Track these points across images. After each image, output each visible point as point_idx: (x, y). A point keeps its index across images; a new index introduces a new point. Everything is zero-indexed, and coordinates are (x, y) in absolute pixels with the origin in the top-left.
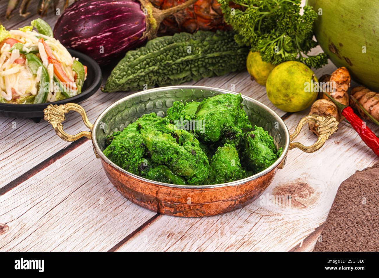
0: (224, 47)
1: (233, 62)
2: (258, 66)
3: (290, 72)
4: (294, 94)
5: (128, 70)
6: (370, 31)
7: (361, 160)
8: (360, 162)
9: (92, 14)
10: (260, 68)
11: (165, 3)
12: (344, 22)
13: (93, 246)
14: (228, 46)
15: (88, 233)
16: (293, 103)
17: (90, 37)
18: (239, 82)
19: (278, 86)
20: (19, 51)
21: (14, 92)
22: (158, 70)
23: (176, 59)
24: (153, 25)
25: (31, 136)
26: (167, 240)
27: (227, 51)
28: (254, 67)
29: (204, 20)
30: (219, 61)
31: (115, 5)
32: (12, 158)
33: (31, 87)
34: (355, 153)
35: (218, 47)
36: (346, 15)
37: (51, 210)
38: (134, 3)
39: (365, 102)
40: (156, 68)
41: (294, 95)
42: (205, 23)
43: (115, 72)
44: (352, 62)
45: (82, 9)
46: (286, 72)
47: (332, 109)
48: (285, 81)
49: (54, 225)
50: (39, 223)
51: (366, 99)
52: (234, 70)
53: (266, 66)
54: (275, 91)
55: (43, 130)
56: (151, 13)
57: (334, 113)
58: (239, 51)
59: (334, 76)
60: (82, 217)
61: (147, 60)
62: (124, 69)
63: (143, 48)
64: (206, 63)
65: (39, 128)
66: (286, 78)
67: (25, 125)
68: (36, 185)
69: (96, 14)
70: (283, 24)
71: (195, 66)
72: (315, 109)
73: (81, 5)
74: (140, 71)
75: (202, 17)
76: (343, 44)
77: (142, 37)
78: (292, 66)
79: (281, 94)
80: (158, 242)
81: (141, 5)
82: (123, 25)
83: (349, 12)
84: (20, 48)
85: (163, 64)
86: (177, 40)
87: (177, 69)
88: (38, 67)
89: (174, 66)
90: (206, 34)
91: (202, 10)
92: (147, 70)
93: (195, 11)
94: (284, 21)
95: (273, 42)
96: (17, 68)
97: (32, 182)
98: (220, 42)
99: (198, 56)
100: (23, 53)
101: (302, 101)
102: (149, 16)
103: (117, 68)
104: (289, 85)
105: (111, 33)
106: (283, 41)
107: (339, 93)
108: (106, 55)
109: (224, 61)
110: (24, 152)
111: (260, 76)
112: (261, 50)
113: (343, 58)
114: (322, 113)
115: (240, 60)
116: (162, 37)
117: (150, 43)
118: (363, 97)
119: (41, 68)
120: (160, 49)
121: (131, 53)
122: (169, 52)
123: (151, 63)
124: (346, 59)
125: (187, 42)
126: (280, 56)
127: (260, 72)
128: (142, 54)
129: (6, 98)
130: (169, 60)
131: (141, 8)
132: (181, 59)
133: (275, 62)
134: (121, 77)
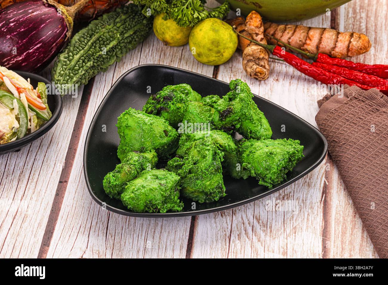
0: (134, 23)
2: (172, 32)
3: (214, 30)
4: (225, 48)
5: (69, 73)
7: (307, 89)
8: (308, 92)
9: (17, 31)
10: (174, 33)
13: (172, 248)
14: (135, 21)
15: (157, 239)
16: (225, 56)
17: (23, 54)
19: (209, 46)
22: (93, 64)
24: (72, 23)
25: (24, 166)
26: (224, 219)
28: (168, 33)
31: (33, 15)
32: (29, 193)
33: (12, 122)
35: (129, 25)
37: (107, 229)
38: (49, 9)
39: (281, 37)
40: (92, 63)
41: (225, 50)
42: (103, 5)
43: (57, 79)
44: (262, 5)
45: (4, 29)
46: (211, 32)
47: (263, 52)
48: (214, 40)
49: (123, 243)
50: (108, 245)
51: (281, 34)
52: (142, 40)
53: (179, 30)
54: (207, 51)
55: (30, 156)
56: (66, 13)
57: (265, 55)
58: (145, 22)
59: (250, 22)
60: (139, 226)
61: (81, 58)
62: (66, 74)
63: (71, 48)
64: (126, 43)
66: (215, 37)
68: (73, 211)
69: (21, 29)
71: (119, 50)
72: (249, 57)
74: (80, 71)
77: (67, 38)
78: (213, 24)
79: (213, 52)
80: (218, 224)
81: (56, 9)
82: (50, 33)
85: (95, 57)
86: (95, 30)
87: (107, 58)
88: (12, 101)
89: (104, 56)
90: (112, 16)
92: (85, 68)
95: (185, 6)
98: (128, 19)
99: (118, 39)
102: (67, 17)
103: (58, 74)
104: (218, 42)
105: (41, 44)
106: (193, 3)
107: (261, 36)
108: (39, 65)
109: (137, 36)
110: (34, 184)
111: (175, 40)
112: (179, 17)
113: (251, 3)
114: (256, 58)
115: (147, 30)
116: (80, 32)
117: (73, 41)
118: (276, 32)
119: (15, 100)
120: (86, 44)
121: (63, 56)
122: (96, 44)
123: (86, 60)
124: (254, 3)
125: (103, 30)
126: (198, 18)
127: (174, 36)
128: (75, 54)
130: (99, 51)
131: (57, 11)
132: (108, 47)
133: (192, 24)
134: (65, 82)
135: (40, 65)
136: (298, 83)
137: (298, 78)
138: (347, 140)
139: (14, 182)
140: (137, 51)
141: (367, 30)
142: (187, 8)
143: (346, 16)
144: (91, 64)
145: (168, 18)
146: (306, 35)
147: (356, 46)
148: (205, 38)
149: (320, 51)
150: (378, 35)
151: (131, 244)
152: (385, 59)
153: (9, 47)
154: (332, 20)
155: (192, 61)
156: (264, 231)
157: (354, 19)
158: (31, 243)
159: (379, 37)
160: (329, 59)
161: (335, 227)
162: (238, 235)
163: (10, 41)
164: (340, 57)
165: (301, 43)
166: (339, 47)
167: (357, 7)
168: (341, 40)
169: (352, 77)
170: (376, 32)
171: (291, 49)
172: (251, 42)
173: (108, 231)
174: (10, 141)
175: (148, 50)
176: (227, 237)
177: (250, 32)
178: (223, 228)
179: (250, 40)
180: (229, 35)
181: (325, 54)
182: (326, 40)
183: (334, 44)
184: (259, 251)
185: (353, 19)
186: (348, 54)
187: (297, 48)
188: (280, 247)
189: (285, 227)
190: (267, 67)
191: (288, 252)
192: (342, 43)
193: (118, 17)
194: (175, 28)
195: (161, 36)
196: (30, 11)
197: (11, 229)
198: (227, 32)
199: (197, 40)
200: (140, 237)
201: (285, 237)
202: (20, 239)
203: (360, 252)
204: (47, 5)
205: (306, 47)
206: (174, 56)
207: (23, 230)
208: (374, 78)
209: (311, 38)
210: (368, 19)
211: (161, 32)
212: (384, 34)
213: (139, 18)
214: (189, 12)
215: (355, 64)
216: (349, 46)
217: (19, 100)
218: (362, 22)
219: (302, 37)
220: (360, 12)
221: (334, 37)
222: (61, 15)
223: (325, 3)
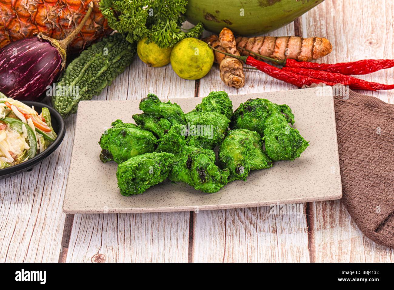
0: (120, 49)
1: (128, 58)
2: (154, 54)
3: (191, 48)
4: (203, 63)
9: (18, 66)
10: (157, 54)
11: (54, 33)
13: (175, 238)
15: (162, 231)
17: (25, 85)
18: (137, 73)
19: (189, 62)
21: (12, 154)
22: (88, 89)
23: (96, 74)
24: (64, 54)
25: (37, 183)
27: (121, 52)
28: (151, 55)
29: (89, 35)
31: (31, 50)
32: (45, 205)
33: (23, 145)
35: (116, 51)
37: (117, 228)
38: (44, 43)
39: (252, 48)
40: (87, 88)
41: (203, 64)
42: (90, 36)
43: (57, 105)
44: (232, 22)
45: (6, 65)
46: (190, 50)
47: (237, 63)
48: (193, 57)
49: (132, 238)
50: (120, 241)
51: (252, 45)
52: (128, 65)
53: (161, 52)
54: (187, 67)
55: (42, 174)
56: (59, 46)
57: (240, 66)
58: (129, 48)
59: (223, 37)
60: (144, 222)
62: (65, 99)
63: (66, 77)
64: (115, 68)
65: (37, 174)
66: (193, 54)
67: (23, 177)
69: (21, 64)
70: (164, 13)
71: (109, 74)
72: (225, 69)
73: (2, 62)
75: (87, 33)
76: (220, 10)
77: (62, 68)
78: (190, 43)
79: (193, 68)
81: (50, 43)
82: (47, 64)
85: (89, 83)
86: (86, 59)
87: (100, 82)
88: (21, 126)
89: (97, 81)
90: (99, 46)
91: (87, 28)
92: (81, 93)
95: (164, 30)
96: (3, 134)
97: (80, 216)
98: (114, 47)
99: (108, 65)
100: (1, 120)
102: (60, 50)
103: (58, 101)
104: (197, 58)
105: (40, 75)
106: (171, 26)
107: (234, 49)
108: (40, 95)
109: (124, 60)
110: (48, 197)
111: (158, 61)
112: (159, 40)
113: (222, 21)
114: (232, 69)
115: (132, 55)
116: (73, 62)
117: (68, 70)
118: (247, 45)
119: (24, 125)
120: (80, 72)
121: (60, 84)
122: (88, 71)
123: (81, 86)
124: (224, 21)
125: (93, 58)
126: (176, 39)
127: (157, 57)
128: (71, 82)
129: (9, 161)
130: (92, 78)
131: (51, 45)
132: (99, 73)
133: (172, 45)
134: (65, 107)
135: (41, 95)
136: (271, 87)
137: (270, 82)
139: (30, 197)
140: (125, 75)
141: (327, 35)
142: (166, 31)
143: (308, 24)
144: (86, 89)
145: (150, 41)
146: (274, 44)
147: (319, 49)
148: (184, 56)
149: (287, 57)
150: (337, 37)
151: (140, 238)
152: (346, 58)
153: (12, 80)
154: (295, 30)
155: (175, 78)
156: (254, 215)
157: (316, 27)
158: (52, 247)
159: (339, 40)
160: (296, 63)
162: (233, 221)
163: (13, 75)
164: (305, 60)
165: (270, 51)
166: (304, 51)
167: (316, 16)
168: (305, 45)
169: (318, 76)
170: (336, 36)
171: (262, 58)
172: (226, 55)
174: (23, 162)
175: (135, 72)
176: (223, 224)
177: (224, 46)
178: (218, 216)
179: (224, 54)
180: (205, 51)
181: (292, 59)
182: (292, 46)
183: (299, 50)
184: (252, 232)
185: (314, 26)
186: (312, 57)
187: (267, 56)
188: (270, 227)
190: (242, 75)
191: (277, 230)
192: (306, 47)
193: (105, 45)
194: (157, 50)
195: (145, 59)
196: (27, 47)
197: (33, 237)
198: (203, 49)
199: (178, 59)
200: (146, 231)
201: (274, 218)
202: (42, 244)
203: (340, 224)
204: (41, 40)
205: (275, 54)
206: (158, 76)
207: (43, 236)
208: (338, 75)
209: (279, 46)
210: (328, 25)
211: (145, 55)
212: (343, 37)
213: (124, 45)
214: (168, 35)
215: (319, 65)
216: (312, 50)
217: (27, 125)
218: (323, 29)
219: (270, 46)
220: (320, 20)
221: (299, 43)
222: (55, 48)
223: (287, 14)
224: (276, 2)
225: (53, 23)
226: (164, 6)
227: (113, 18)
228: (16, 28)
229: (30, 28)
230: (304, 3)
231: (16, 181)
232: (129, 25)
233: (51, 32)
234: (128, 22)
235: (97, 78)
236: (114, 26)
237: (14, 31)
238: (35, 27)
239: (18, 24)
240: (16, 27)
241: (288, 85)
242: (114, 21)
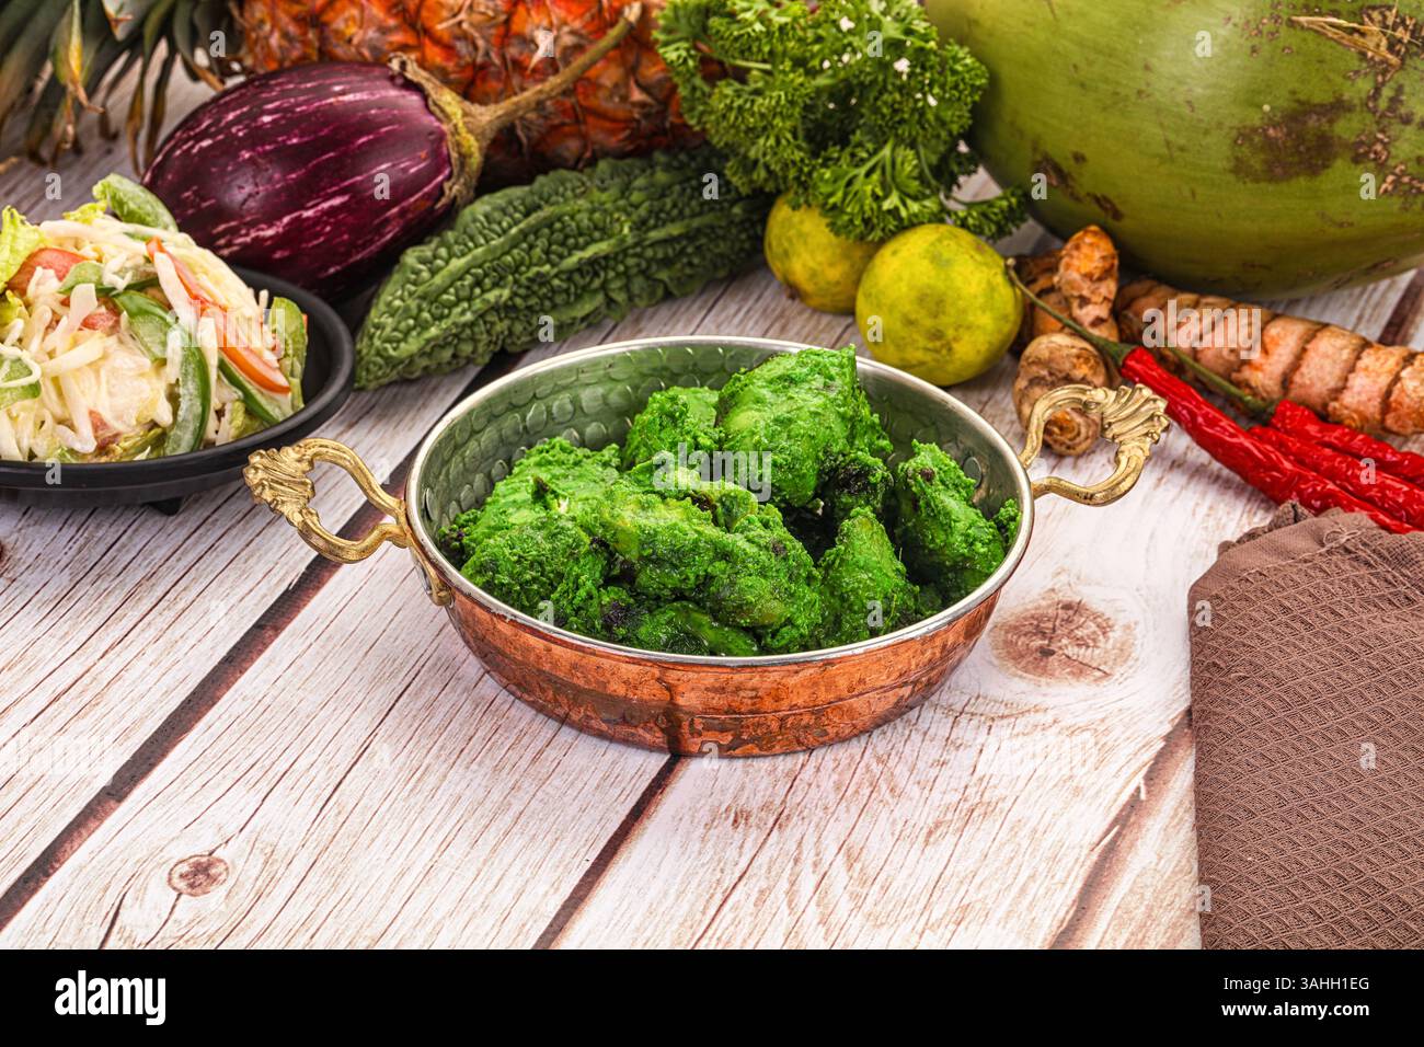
0: (694, 203)
1: (723, 247)
2: (812, 253)
3: (936, 259)
4: (960, 326)
5: (420, 310)
6: (1178, 105)
7: (1211, 508)
8: (1208, 515)
9: (276, 142)
10: (820, 258)
11: (478, 82)
12: (1083, 85)
13: (518, 886)
15: (483, 849)
16: (957, 356)
17: (280, 218)
18: (744, 310)
19: (907, 308)
20: (93, 286)
21: (98, 424)
22: (511, 298)
23: (561, 257)
24: (471, 156)
25: (167, 560)
26: (738, 836)
27: (701, 214)
28: (799, 255)
29: (607, 125)
30: (684, 248)
31: (343, 102)
32: (139, 640)
33: (153, 403)
34: (1182, 488)
35: (675, 205)
36: (1090, 63)
37: (335, 789)
38: (404, 93)
40: (506, 293)
41: (961, 330)
42: (612, 132)
43: (376, 320)
44: (1120, 208)
45: (239, 130)
46: (926, 263)
47: (1087, 360)
48: (929, 291)
49: (365, 839)
50: (315, 836)
52: (722, 273)
53: (838, 251)
54: (898, 325)
55: (200, 537)
56: (458, 120)
57: (1095, 374)
58: (737, 210)
59: (1071, 257)
60: (444, 800)
61: (473, 271)
62: (407, 309)
63: (450, 236)
64: (649, 261)
65: (184, 532)
66: (932, 282)
67: (133, 527)
68: (253, 716)
69: (290, 139)
70: (885, 110)
71: (618, 275)
72: (1034, 368)
73: (231, 116)
74: (458, 310)
75: (602, 115)
76: (1088, 155)
77: (444, 201)
78: (940, 240)
79: (918, 332)
80: (710, 845)
81: (425, 97)
82: (383, 167)
83: (1100, 52)
84: (95, 278)
85: (523, 279)
86: (550, 196)
87: (567, 291)
88: (165, 334)
89: (556, 282)
90: (627, 169)
91: (602, 94)
92: (478, 304)
93: (581, 98)
94: (885, 103)
95: (863, 170)
96: (95, 344)
97: (237, 709)
98: (677, 188)
99: (623, 240)
100: (106, 295)
101: (983, 348)
102: (456, 131)
103: (382, 307)
104: (942, 301)
105: (346, 198)
106: (892, 166)
107: (1097, 310)
108: (332, 270)
109: (698, 248)
111: (823, 284)
112: (832, 201)
113: (1088, 199)
114: (1060, 375)
115: (741, 241)
116: (499, 194)
117: (466, 214)
119: (177, 335)
120: (503, 230)
121: (416, 254)
122: (537, 238)
123: (487, 281)
124: (1097, 200)
125: (580, 202)
126: (894, 212)
127: (819, 269)
128: (455, 255)
129: (78, 447)
130: (540, 263)
131: (427, 106)
132: (577, 256)
133: (877, 234)
134: (400, 335)
135: (337, 273)
136: (1188, 483)
137: (1193, 469)
138: (1257, 667)
139: (110, 600)
140: (697, 304)
142: (868, 174)
144: (501, 296)
147: (1413, 395)
149: (1292, 395)
151: (391, 848)
156: (855, 896)
158: (68, 781)
160: (1312, 423)
161: (1105, 932)
162: (762, 892)
163: (249, 169)
164: (1353, 425)
165: (1232, 358)
166: (1356, 389)
171: (1201, 377)
172: (1063, 328)
173: (337, 793)
175: (737, 307)
176: (720, 891)
177: (1067, 291)
178: (720, 861)
179: (1060, 320)
180: (984, 285)
181: (1307, 407)
182: (1317, 360)
183: (1340, 379)
186: (1383, 421)
187: (1218, 374)
189: (934, 898)
192: (1368, 377)
193: (643, 171)
194: (823, 240)
195: (781, 266)
196: (337, 88)
198: (978, 275)
199: (875, 285)
200: (430, 832)
201: (919, 928)
202: (41, 761)
204: (399, 81)
205: (1247, 373)
209: (1271, 347)
214: (870, 190)
215: (1394, 454)
216: (1389, 393)
217: (191, 337)
221: (1346, 354)
222: (439, 120)
223: (1334, 231)
224: (1298, 174)
225: (481, 43)
226: (890, 87)
227: (698, 81)
228: (347, 26)
229: (397, 38)
230: (1406, 209)
231: (100, 534)
232: (736, 118)
233: (469, 73)
234: (736, 105)
235: (561, 272)
236: (696, 113)
237: (337, 32)
238: (411, 40)
239: (355, 12)
240: (346, 21)
241: (1252, 494)
242: (698, 94)
